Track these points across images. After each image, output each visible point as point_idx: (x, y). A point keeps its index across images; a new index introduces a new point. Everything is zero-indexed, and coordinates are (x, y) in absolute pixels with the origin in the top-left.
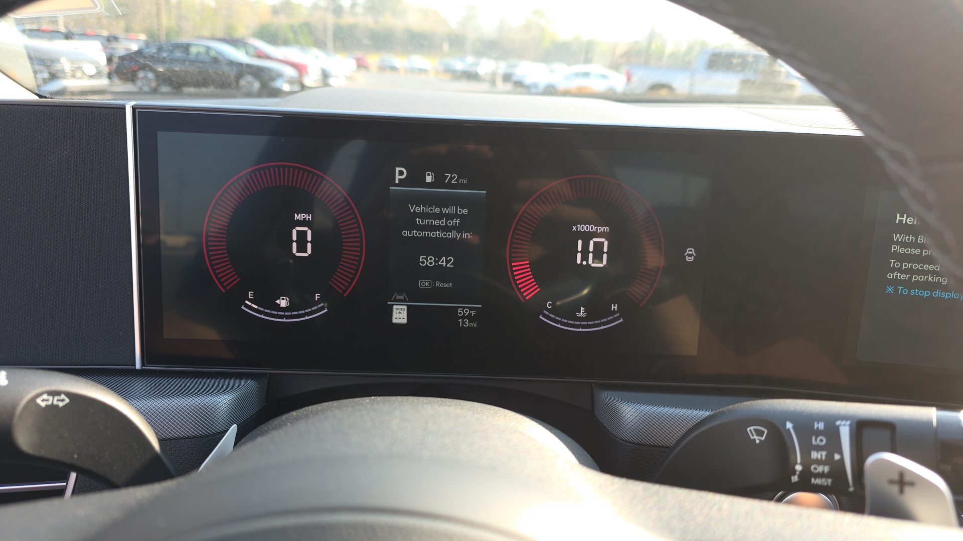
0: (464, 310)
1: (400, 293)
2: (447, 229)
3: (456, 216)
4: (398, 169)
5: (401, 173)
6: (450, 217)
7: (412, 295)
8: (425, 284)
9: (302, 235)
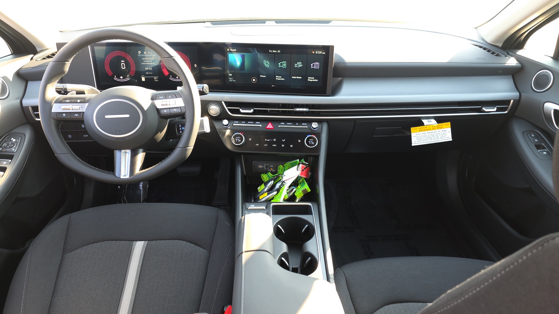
0: (155, 78)
1: (143, 75)
2: (149, 62)
3: (151, 60)
4: (139, 52)
5: (140, 52)
6: (150, 60)
7: (145, 75)
8: (147, 73)
9: (123, 65)
